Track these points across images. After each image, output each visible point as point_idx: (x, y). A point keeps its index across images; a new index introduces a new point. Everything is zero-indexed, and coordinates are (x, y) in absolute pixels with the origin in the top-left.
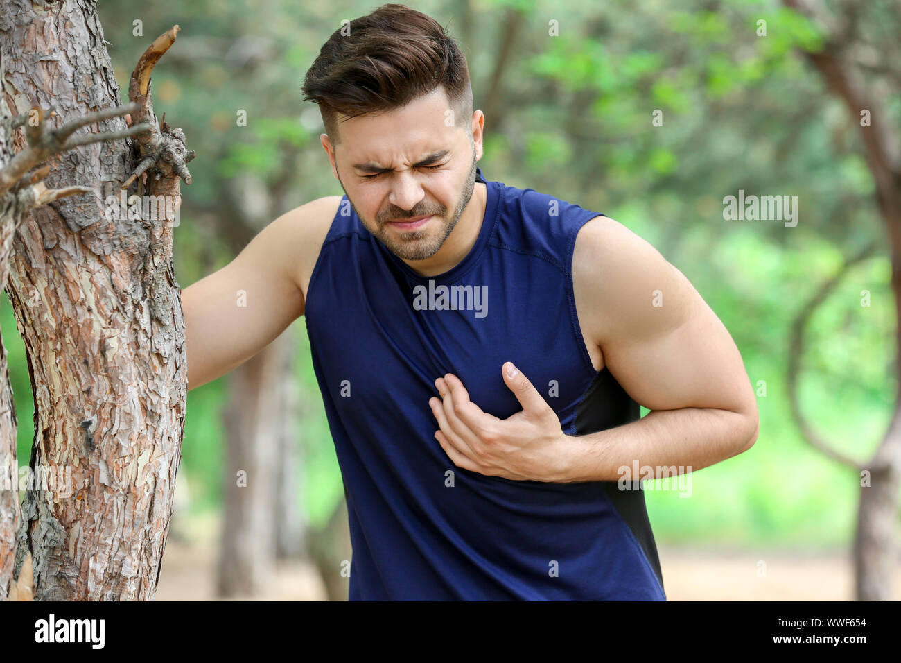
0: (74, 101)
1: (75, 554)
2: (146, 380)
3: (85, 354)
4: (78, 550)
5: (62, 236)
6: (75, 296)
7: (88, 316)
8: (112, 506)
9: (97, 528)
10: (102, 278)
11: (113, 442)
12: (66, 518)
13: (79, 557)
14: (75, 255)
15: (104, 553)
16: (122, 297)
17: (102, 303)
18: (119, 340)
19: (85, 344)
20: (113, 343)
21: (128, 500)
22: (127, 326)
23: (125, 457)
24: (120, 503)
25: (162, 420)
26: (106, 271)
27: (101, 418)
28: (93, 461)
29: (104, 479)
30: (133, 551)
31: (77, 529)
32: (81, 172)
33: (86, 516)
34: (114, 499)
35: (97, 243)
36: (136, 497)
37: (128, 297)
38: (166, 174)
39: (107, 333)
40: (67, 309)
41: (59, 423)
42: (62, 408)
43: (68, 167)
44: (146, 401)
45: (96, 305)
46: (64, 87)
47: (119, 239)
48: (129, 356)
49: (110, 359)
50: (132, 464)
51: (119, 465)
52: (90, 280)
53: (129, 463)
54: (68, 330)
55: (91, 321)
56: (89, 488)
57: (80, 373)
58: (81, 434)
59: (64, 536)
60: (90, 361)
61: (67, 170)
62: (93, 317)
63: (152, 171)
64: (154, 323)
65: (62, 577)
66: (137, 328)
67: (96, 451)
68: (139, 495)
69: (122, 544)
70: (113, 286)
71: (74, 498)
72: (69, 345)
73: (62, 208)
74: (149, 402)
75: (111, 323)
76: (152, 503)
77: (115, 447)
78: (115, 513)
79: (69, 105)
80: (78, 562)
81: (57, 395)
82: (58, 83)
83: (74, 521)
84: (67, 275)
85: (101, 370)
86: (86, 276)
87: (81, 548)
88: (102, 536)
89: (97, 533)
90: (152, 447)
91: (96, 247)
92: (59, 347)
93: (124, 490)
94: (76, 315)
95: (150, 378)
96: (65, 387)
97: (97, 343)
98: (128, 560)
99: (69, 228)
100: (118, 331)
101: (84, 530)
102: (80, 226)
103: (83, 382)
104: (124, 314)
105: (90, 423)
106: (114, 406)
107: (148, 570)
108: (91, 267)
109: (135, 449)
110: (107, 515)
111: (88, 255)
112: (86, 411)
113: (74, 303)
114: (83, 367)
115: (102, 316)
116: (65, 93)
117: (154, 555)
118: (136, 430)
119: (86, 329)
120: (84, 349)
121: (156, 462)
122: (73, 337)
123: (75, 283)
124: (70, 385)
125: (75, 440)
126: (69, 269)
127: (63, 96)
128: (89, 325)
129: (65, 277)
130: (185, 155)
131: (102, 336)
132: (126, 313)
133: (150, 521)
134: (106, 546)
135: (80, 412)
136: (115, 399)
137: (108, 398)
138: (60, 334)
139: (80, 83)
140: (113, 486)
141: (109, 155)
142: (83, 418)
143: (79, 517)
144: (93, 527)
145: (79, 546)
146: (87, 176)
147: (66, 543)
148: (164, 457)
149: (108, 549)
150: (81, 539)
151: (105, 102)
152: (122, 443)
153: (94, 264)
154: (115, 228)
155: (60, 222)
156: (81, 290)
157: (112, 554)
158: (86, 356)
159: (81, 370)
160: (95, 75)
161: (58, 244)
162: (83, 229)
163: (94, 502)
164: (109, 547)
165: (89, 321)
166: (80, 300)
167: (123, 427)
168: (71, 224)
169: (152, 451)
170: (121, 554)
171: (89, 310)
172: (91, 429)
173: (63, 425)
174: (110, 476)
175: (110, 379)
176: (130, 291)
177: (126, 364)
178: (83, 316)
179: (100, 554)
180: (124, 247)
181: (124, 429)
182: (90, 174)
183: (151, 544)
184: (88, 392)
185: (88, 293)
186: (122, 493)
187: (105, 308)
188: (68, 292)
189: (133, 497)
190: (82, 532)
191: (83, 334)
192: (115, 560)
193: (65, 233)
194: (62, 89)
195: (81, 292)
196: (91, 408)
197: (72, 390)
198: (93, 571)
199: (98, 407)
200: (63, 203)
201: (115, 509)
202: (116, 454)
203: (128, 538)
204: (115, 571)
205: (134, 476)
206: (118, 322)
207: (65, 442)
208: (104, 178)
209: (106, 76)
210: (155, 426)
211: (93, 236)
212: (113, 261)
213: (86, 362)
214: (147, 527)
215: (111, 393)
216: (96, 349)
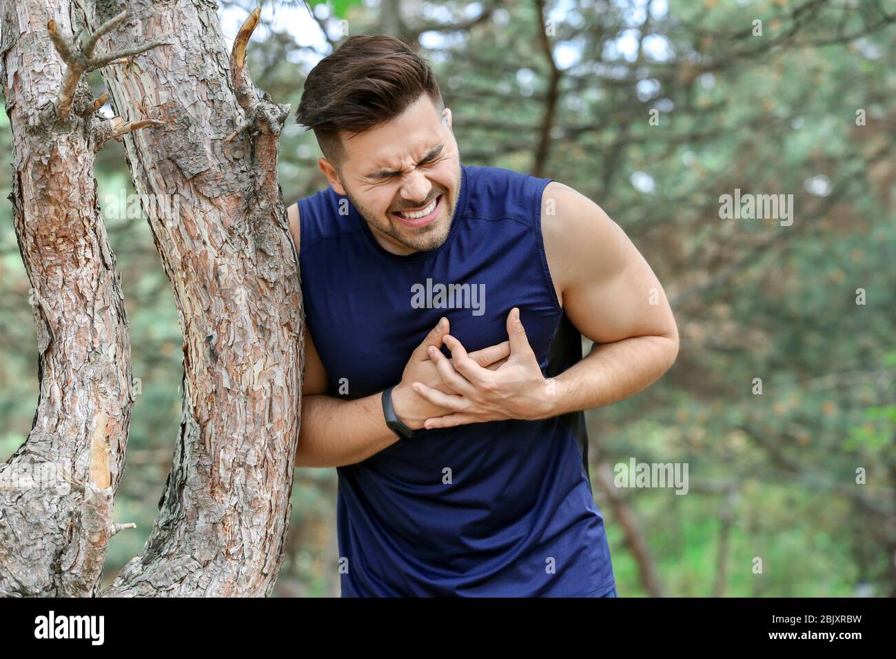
0: (186, 75)
1: (210, 448)
2: (254, 301)
3: (203, 279)
4: (212, 444)
5: (180, 183)
6: (192, 232)
7: (203, 248)
8: (235, 406)
9: (225, 425)
10: (214, 216)
11: (231, 352)
12: (202, 419)
13: (213, 450)
14: (190, 199)
15: (231, 445)
16: (231, 232)
17: (214, 237)
18: (229, 267)
19: (203, 272)
20: (224, 269)
21: (248, 401)
22: (235, 255)
23: (242, 365)
24: (241, 404)
25: (273, 335)
26: (217, 210)
27: (220, 333)
28: (217, 369)
29: (226, 384)
30: (256, 445)
31: (210, 427)
32: (193, 132)
33: (215, 416)
34: (236, 400)
35: (208, 189)
36: (255, 399)
37: (235, 231)
38: (263, 131)
39: (219, 261)
40: (188, 244)
41: (193, 341)
42: (193, 328)
43: (181, 127)
44: (256, 317)
45: (209, 239)
46: (177, 64)
47: (227, 185)
48: (239, 281)
49: (222, 283)
50: (248, 371)
51: (237, 372)
52: (204, 218)
53: (245, 370)
54: (190, 261)
55: (206, 252)
56: (216, 391)
57: (201, 296)
58: (206, 346)
59: (199, 432)
60: (208, 286)
61: (181, 130)
62: (207, 248)
63: (251, 130)
64: (258, 253)
65: (200, 465)
66: (244, 257)
67: (219, 360)
68: (258, 398)
69: (246, 438)
70: (222, 222)
71: (207, 401)
72: (192, 274)
73: (178, 161)
74: (258, 319)
75: (222, 253)
76: (271, 405)
77: (233, 357)
78: (238, 412)
79: (181, 78)
80: (213, 454)
81: (189, 317)
82: (172, 62)
83: (208, 421)
84: (185, 215)
85: (218, 293)
86: (200, 216)
87: (214, 443)
88: (229, 431)
89: (225, 430)
90: (265, 357)
91: (207, 191)
92: (184, 275)
93: (243, 393)
94: (195, 249)
95: (258, 298)
96: (193, 310)
97: (212, 270)
98: (252, 452)
99: (184, 177)
100: (227, 259)
101: (215, 427)
102: (192, 174)
103: (204, 303)
104: (232, 246)
105: (211, 337)
106: (229, 322)
107: (273, 462)
108: (204, 207)
109: (250, 358)
110: (231, 414)
111: (201, 198)
112: (208, 328)
113: (192, 238)
114: (203, 290)
115: (215, 248)
116: (179, 69)
117: (278, 450)
118: (250, 342)
119: (202, 259)
120: (203, 276)
121: (271, 371)
122: (194, 266)
123: (191, 221)
124: (196, 307)
125: (203, 353)
126: (187, 210)
127: (177, 72)
128: (206, 256)
129: (184, 217)
130: (279, 115)
131: (215, 264)
132: (233, 244)
133: (270, 421)
134: (233, 440)
135: (204, 328)
136: (229, 316)
137: (225, 316)
138: (184, 266)
139: (191, 61)
140: (234, 389)
141: (217, 118)
142: (207, 334)
143: (211, 416)
144: (221, 424)
145: (212, 440)
146: (198, 134)
147: (201, 437)
148: (278, 366)
149: (235, 443)
150: (214, 435)
151: (214, 77)
152: (238, 353)
153: (206, 206)
154: (222, 177)
155: (178, 172)
156: (197, 227)
157: (239, 447)
158: (204, 281)
159: (201, 292)
160: (205, 56)
161: (177, 190)
162: (195, 177)
163: (221, 403)
164: (236, 441)
165: (204, 252)
166: (196, 235)
167: (238, 339)
168: (186, 173)
169: (265, 360)
170: (246, 446)
171: (204, 243)
172: (213, 341)
173: (195, 342)
174: (231, 380)
175: (224, 299)
176: (236, 226)
177: (236, 286)
178: (200, 249)
179: (229, 446)
180: (232, 193)
181: (238, 341)
182: (201, 133)
183: (273, 440)
184: (208, 311)
185: (203, 229)
186: (243, 395)
187: (217, 241)
188: (187, 229)
189: (251, 399)
190: (213, 429)
191: (201, 263)
192: (241, 451)
193: (183, 182)
194: (176, 66)
195: (197, 229)
196: (211, 324)
197: (198, 312)
198: (223, 460)
199: (217, 323)
200: (179, 157)
201: (238, 409)
202: (234, 362)
203: (251, 433)
204: (241, 460)
205: (252, 382)
206: (227, 252)
207: (197, 355)
208: (213, 137)
209: (217, 58)
210: (266, 340)
211: (203, 182)
212: (221, 201)
213: (205, 287)
214: (269, 426)
215: (226, 311)
216: (211, 276)
